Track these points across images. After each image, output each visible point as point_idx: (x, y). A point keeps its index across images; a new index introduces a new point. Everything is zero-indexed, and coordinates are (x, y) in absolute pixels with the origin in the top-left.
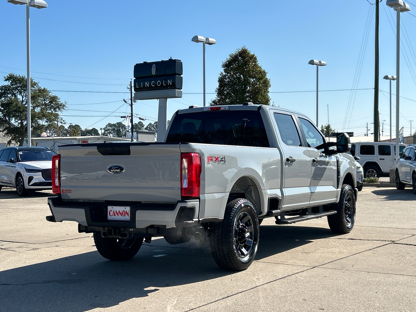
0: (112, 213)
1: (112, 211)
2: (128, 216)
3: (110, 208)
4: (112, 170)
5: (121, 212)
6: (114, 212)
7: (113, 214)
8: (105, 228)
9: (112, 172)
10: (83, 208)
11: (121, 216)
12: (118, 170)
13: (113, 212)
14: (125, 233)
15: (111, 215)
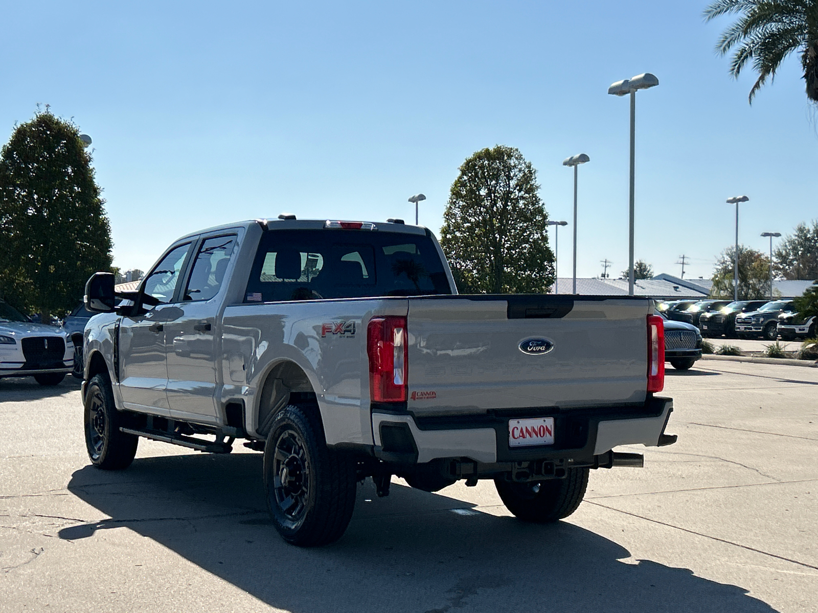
0: (517, 433)
1: (517, 429)
2: (551, 435)
3: (513, 423)
4: (530, 348)
5: (536, 430)
6: (522, 429)
7: (521, 435)
8: (523, 463)
9: (530, 352)
10: (492, 427)
11: (537, 436)
12: (541, 348)
13: (520, 429)
14: (562, 467)
15: (516, 437)
